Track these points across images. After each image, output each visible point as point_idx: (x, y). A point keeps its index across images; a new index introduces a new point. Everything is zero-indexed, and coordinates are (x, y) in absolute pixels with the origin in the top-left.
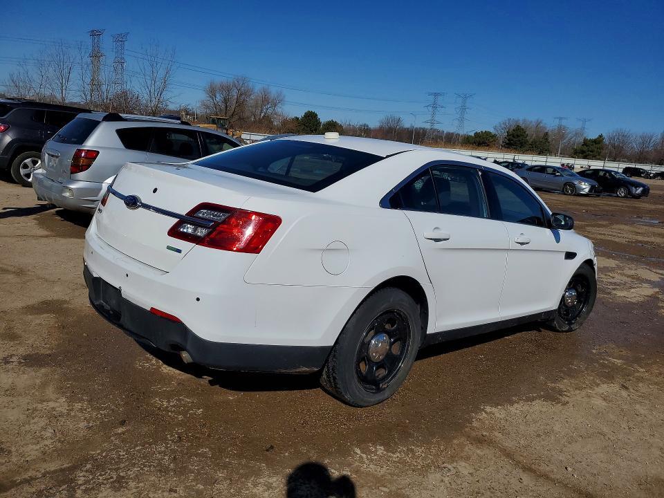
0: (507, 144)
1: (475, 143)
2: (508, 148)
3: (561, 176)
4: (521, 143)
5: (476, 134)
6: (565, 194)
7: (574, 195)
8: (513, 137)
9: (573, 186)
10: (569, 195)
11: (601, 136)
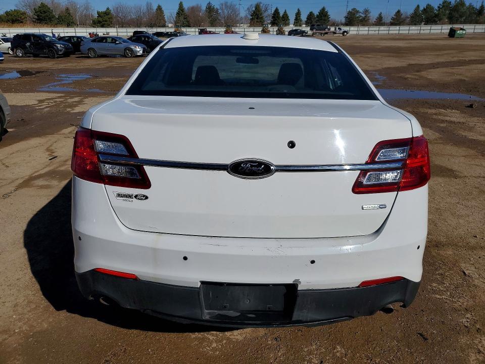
0: (38, 20)
1: (9, 21)
2: (40, 23)
3: (120, 43)
4: (49, 18)
5: (7, 13)
6: (126, 57)
7: (134, 57)
8: (41, 13)
9: (131, 50)
10: (130, 57)
11: (108, 9)
